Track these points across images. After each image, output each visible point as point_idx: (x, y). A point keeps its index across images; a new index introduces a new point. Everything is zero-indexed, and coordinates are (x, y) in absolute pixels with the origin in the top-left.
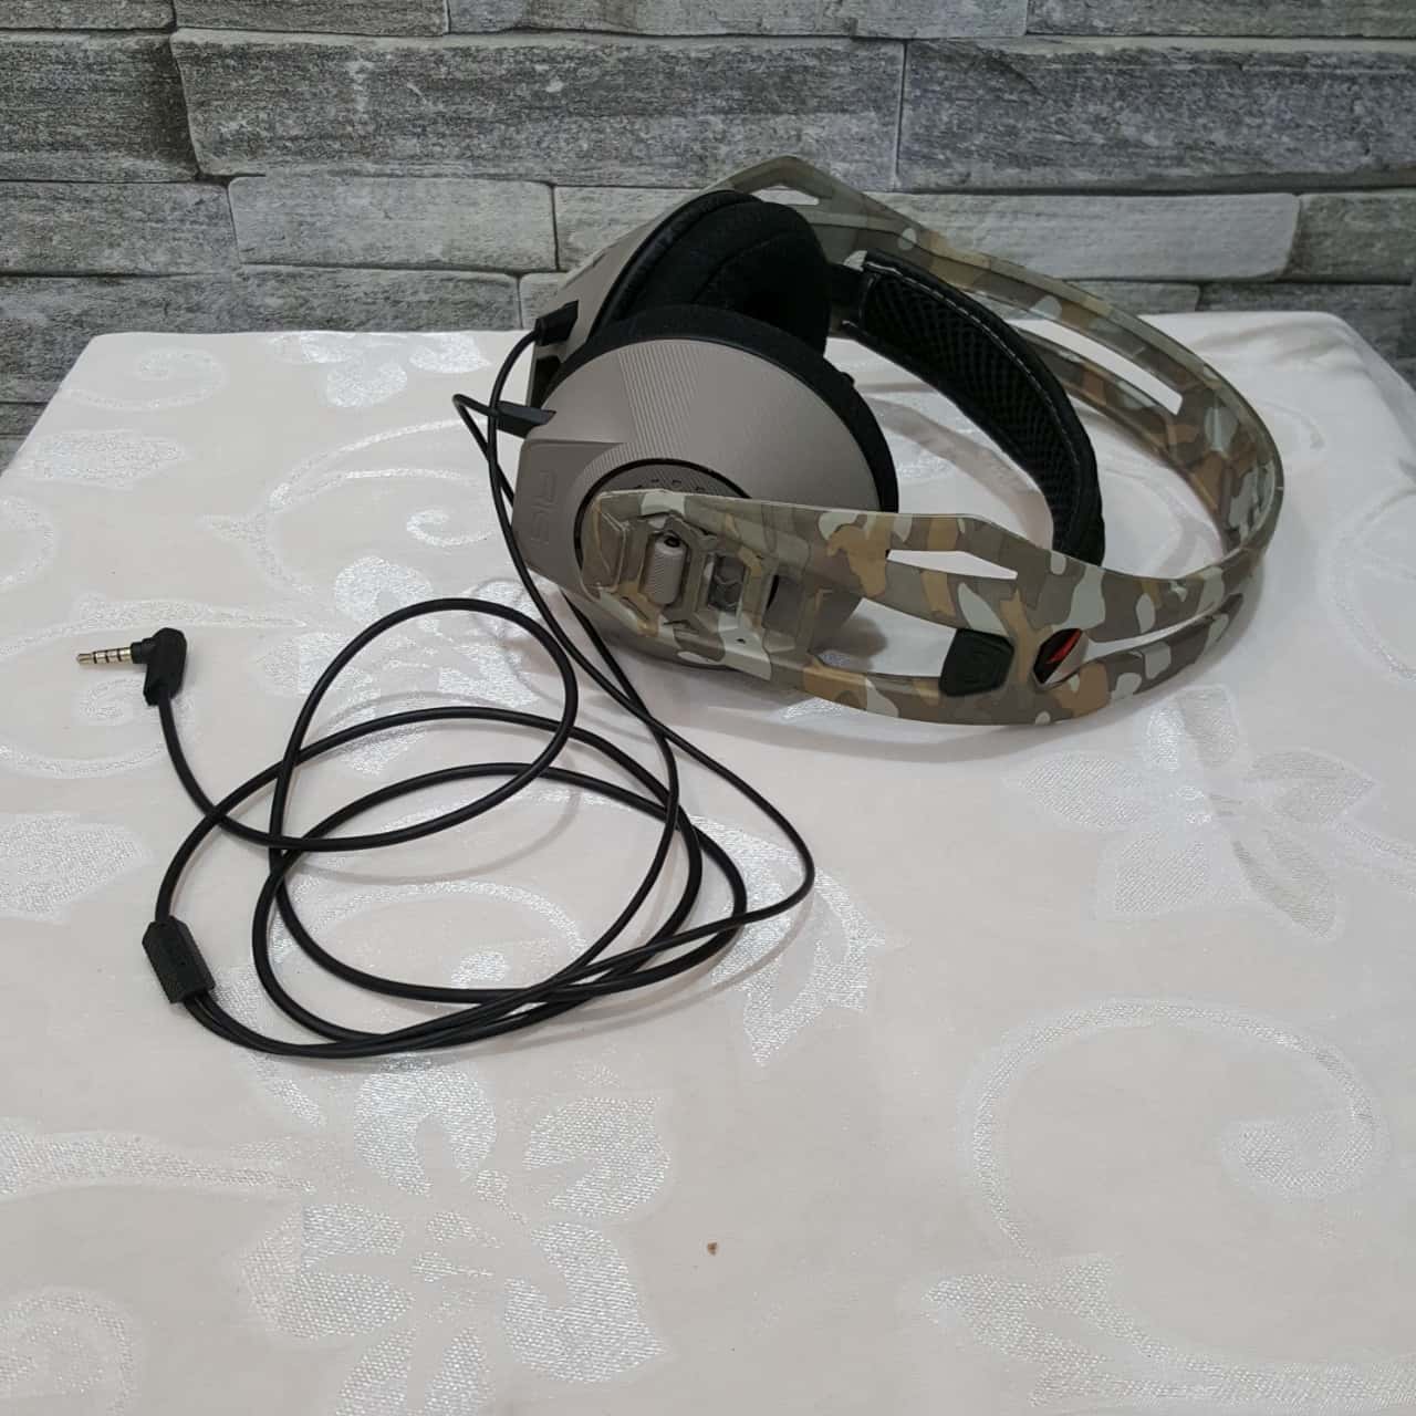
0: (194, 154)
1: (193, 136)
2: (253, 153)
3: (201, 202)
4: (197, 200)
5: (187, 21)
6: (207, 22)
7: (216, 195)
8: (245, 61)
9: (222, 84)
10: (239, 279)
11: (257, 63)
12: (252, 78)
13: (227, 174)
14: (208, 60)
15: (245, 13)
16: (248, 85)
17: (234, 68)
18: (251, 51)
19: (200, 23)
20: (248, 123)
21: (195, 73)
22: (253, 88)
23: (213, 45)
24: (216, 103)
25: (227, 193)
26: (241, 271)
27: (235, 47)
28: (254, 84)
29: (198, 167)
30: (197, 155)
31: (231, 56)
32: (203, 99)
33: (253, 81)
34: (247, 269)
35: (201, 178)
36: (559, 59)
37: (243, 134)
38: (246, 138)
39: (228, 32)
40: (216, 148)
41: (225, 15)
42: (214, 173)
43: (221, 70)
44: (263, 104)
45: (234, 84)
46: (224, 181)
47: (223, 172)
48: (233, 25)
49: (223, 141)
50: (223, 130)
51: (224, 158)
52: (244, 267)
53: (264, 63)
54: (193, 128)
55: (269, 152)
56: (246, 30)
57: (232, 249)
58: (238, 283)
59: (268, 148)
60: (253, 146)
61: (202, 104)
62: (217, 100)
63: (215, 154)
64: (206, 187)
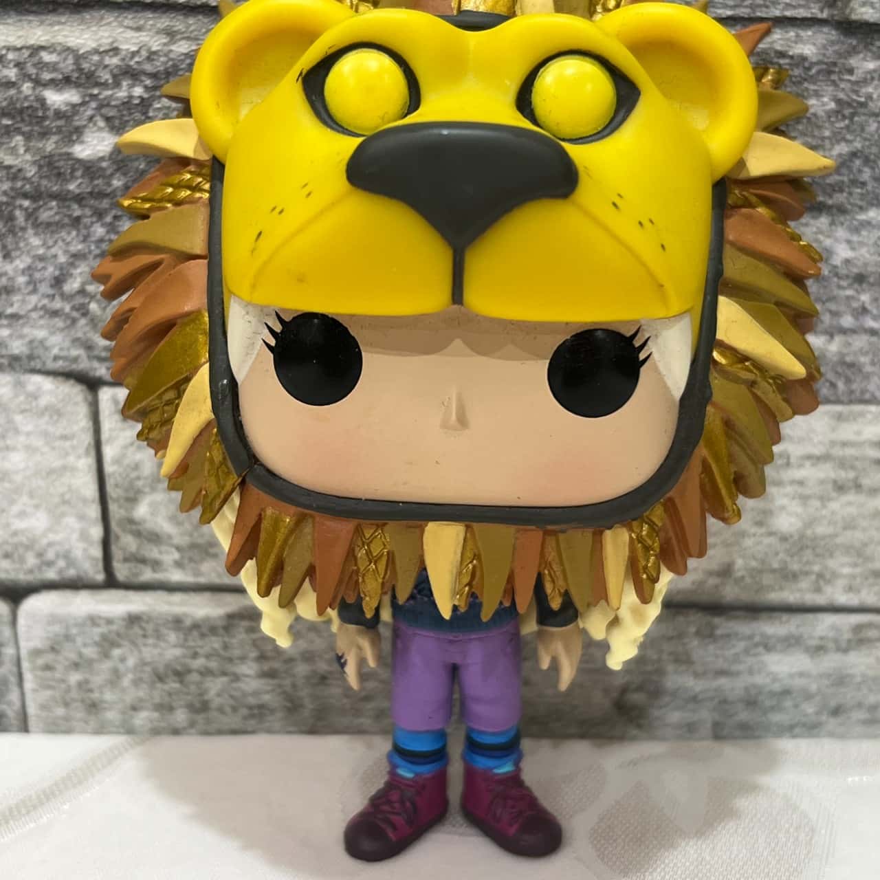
36: (106, 76)
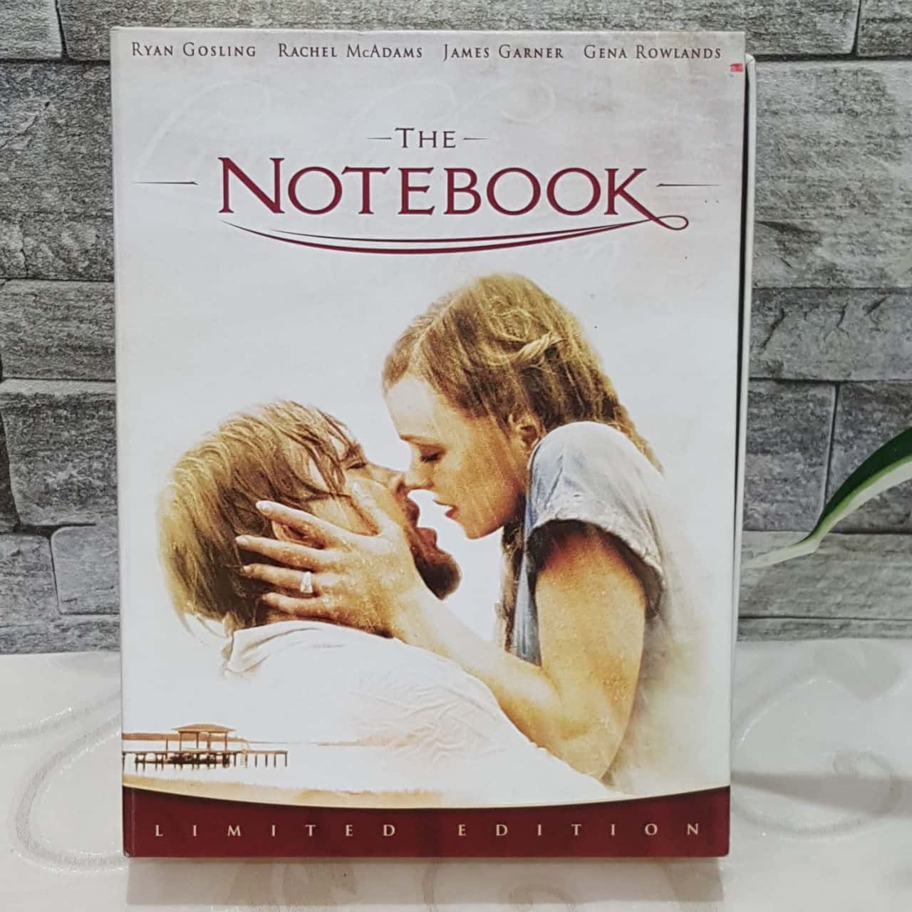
0: (14, 506)
1: (14, 487)
2: (83, 503)
3: (19, 553)
4: (15, 551)
5: (15, 372)
6: (38, 373)
7: (37, 546)
8: (79, 411)
9: (51, 434)
10: (58, 631)
11: (94, 413)
12: (87, 427)
13: (52, 523)
14: (37, 410)
15: (82, 363)
16: (82, 435)
17: (66, 418)
18: (87, 401)
19: (30, 374)
20: (79, 473)
21: (20, 424)
22: (87, 438)
23: (44, 396)
24: (42, 454)
25: (50, 543)
26: (59, 622)
27: (69, 397)
28: (88, 434)
29: (17, 517)
30: (17, 505)
31: (64, 406)
32: (27, 450)
33: (88, 430)
34: (67, 620)
35: (20, 529)
37: (72, 483)
38: (76, 487)
39: (62, 383)
40: (40, 499)
41: (61, 365)
42: (36, 524)
43: (51, 420)
44: (98, 453)
45: (66, 434)
46: (47, 532)
47: (45, 522)
48: (68, 376)
49: (49, 491)
50: (50, 480)
51: (48, 508)
52: (64, 617)
53: (101, 413)
54: (14, 480)
55: (102, 501)
56: (83, 380)
57: (52, 599)
58: (55, 634)
59: (101, 498)
60: (84, 495)
61: (27, 455)
62: (46, 450)
63: (38, 504)
64: (25, 538)
